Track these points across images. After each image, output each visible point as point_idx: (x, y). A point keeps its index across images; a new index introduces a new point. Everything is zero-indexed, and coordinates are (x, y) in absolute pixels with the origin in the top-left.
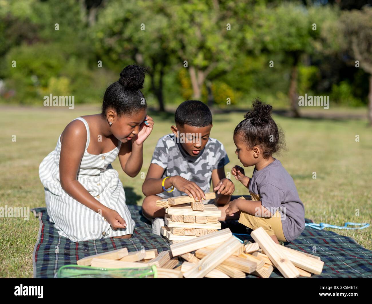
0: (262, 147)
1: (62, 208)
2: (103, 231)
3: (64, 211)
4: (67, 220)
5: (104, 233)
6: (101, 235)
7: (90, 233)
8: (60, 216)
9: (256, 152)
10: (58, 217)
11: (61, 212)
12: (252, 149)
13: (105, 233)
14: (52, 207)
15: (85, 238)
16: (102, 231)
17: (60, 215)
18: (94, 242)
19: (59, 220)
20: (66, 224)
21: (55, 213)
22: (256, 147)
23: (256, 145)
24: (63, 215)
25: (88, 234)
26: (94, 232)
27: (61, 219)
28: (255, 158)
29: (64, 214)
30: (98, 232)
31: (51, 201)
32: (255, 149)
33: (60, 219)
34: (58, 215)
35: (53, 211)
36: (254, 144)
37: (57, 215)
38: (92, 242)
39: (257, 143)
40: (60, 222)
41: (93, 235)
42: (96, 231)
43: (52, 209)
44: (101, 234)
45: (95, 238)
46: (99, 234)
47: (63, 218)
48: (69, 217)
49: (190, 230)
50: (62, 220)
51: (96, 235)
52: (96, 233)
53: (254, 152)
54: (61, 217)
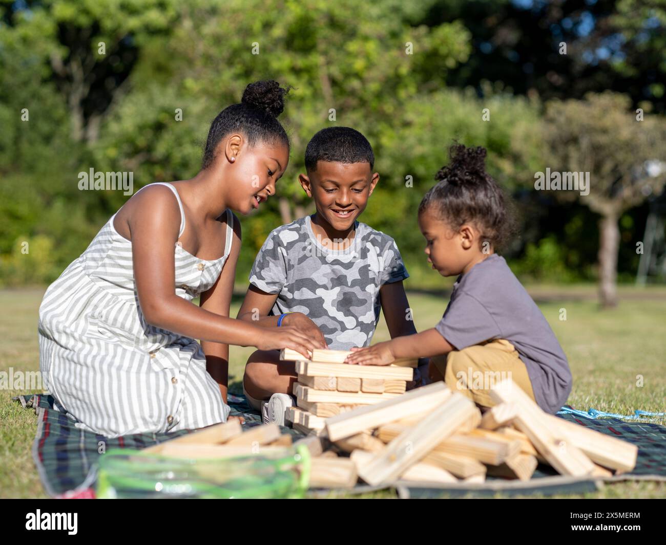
0: (476, 224)
1: (78, 376)
2: (168, 415)
3: (84, 380)
4: (92, 398)
5: (170, 419)
6: (165, 423)
7: (144, 419)
8: (74, 392)
9: (467, 237)
10: (70, 395)
11: (78, 384)
12: (459, 233)
13: (173, 418)
14: (56, 374)
15: (134, 429)
16: (166, 414)
17: (76, 389)
18: (154, 436)
19: (73, 400)
20: (90, 407)
21: (63, 388)
22: (464, 227)
23: (464, 221)
24: (82, 391)
25: (140, 422)
26: (151, 417)
27: (77, 398)
28: (466, 249)
29: (84, 387)
30: (159, 417)
31: (52, 364)
32: (464, 230)
33: (75, 398)
34: (71, 389)
35: (60, 383)
36: (461, 222)
37: (69, 391)
38: (150, 435)
39: (467, 218)
40: (74, 405)
41: (149, 424)
42: (156, 413)
43: (57, 380)
44: (165, 419)
45: (153, 428)
46: (162, 420)
47: (83, 395)
48: (95, 392)
49: (351, 406)
50: (79, 400)
51: (156, 424)
52: (155, 419)
53: (462, 238)
54: (77, 393)
